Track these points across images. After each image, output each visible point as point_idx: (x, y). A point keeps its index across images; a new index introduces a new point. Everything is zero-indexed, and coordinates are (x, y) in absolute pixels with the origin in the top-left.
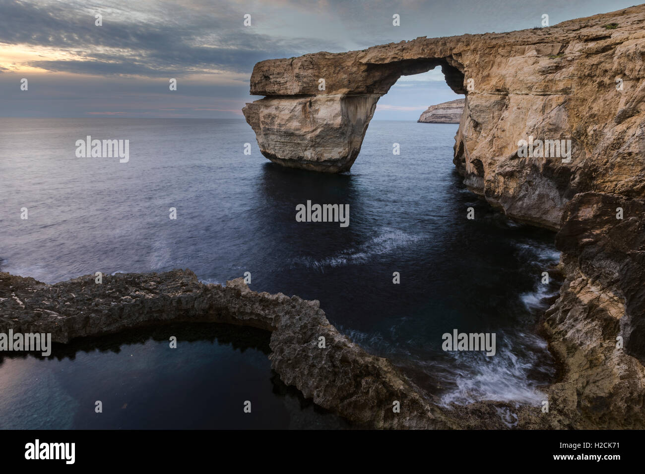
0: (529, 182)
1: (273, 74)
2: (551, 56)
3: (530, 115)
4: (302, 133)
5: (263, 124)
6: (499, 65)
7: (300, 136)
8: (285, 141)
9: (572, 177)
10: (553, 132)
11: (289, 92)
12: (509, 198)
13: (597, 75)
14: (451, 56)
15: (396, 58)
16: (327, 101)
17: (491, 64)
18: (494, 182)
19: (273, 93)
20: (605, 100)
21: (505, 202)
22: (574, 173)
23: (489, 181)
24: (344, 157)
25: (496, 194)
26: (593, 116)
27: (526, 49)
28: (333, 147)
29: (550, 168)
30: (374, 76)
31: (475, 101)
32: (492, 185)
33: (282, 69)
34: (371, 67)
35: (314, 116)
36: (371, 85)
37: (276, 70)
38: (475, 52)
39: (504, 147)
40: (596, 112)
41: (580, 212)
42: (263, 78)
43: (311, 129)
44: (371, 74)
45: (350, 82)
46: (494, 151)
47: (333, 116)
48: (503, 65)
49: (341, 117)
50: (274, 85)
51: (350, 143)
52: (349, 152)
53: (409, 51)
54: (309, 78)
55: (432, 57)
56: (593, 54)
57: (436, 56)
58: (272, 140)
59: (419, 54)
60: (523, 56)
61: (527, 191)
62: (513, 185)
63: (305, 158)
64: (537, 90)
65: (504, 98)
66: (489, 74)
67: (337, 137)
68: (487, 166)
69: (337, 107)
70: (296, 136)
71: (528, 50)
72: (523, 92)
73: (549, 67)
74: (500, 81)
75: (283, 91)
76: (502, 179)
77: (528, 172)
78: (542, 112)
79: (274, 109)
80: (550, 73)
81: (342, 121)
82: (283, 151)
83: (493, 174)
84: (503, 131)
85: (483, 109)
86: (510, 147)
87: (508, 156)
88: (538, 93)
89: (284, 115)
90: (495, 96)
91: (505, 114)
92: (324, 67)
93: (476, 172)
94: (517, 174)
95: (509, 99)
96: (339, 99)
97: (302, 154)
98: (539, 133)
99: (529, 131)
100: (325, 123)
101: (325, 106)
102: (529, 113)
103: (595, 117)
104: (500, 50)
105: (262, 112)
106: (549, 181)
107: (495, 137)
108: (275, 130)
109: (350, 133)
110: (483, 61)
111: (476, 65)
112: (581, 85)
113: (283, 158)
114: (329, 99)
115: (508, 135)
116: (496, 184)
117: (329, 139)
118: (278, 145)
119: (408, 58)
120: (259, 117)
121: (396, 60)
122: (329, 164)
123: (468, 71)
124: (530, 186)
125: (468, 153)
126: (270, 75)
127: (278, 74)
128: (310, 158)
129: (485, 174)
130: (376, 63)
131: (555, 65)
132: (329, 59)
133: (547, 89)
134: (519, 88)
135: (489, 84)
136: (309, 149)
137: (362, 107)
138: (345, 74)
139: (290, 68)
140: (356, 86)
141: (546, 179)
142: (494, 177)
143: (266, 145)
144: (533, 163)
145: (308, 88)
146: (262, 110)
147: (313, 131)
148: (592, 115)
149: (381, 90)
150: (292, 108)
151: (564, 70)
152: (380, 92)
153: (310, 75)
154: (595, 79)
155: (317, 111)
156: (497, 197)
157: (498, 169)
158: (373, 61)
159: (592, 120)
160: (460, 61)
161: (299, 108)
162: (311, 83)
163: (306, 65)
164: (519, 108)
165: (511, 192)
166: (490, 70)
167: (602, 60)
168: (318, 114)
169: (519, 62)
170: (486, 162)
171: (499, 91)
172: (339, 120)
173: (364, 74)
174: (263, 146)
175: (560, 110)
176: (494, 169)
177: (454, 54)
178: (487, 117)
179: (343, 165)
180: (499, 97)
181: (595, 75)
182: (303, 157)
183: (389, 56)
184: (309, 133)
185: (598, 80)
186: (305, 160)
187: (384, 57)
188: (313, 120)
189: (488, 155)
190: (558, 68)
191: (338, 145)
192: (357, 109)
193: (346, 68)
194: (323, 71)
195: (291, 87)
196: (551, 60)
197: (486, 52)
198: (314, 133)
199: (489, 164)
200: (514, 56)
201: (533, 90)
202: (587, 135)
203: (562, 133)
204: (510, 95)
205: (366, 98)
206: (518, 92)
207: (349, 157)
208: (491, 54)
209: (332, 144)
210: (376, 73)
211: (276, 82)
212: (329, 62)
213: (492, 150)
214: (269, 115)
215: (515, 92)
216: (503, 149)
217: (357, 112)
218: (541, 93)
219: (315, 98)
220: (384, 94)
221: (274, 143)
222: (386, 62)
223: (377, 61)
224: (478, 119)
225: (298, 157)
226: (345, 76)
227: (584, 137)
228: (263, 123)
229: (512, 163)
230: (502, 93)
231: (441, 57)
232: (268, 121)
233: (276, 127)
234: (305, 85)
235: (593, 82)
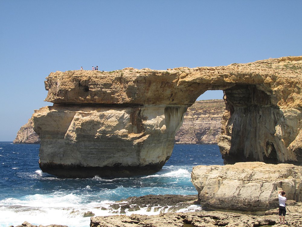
4: (128, 139)
7: (126, 142)
17: (292, 92)
24: (162, 161)
35: (142, 123)
43: (138, 135)
47: (159, 123)
54: (141, 91)
55: (247, 83)
66: (292, 97)
70: (121, 141)
75: (107, 100)
85: (293, 118)
89: (111, 122)
100: (153, 129)
108: (96, 137)
119: (228, 81)
132: (158, 76)
135: (294, 103)
137: (174, 115)
140: (176, 98)
145: (138, 99)
149: (190, 102)
150: (120, 116)
155: (145, 119)
160: (269, 87)
161: (127, 116)
162: (141, 95)
163: (140, 80)
182: (121, 164)
184: (136, 138)
187: (207, 79)
188: (141, 126)
193: (171, 84)
194: (152, 85)
195: (119, 98)
198: (142, 139)
205: (178, 108)
210: (192, 88)
212: (158, 79)
214: (90, 123)
219: (144, 108)
221: (88, 150)
225: (115, 164)
233: (97, 134)
234: (137, 96)
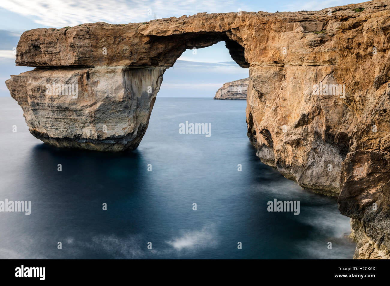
0: (314, 149)
1: (44, 43)
2: (315, 32)
3: (305, 84)
4: (79, 107)
5: (31, 98)
6: (273, 39)
7: (76, 111)
8: (59, 117)
9: (350, 142)
10: (327, 100)
11: (63, 63)
12: (299, 167)
13: (354, 48)
14: (229, 31)
15: (177, 30)
16: (107, 72)
17: (266, 38)
18: (283, 152)
19: (44, 63)
20: (364, 69)
21: (296, 172)
22: (351, 138)
23: (278, 150)
24: (130, 133)
25: (287, 164)
26: (356, 84)
27: (294, 26)
28: (116, 122)
29: (330, 135)
30: (157, 49)
31: (256, 72)
32: (282, 154)
33: (54, 38)
34: (154, 39)
35: (93, 88)
36: (154, 57)
37: (47, 39)
38: (251, 27)
39: (288, 116)
40: (359, 80)
41: (355, 172)
42: (31, 48)
43: (89, 103)
44: (154, 47)
45: (131, 54)
46: (279, 120)
47: (114, 88)
48: (277, 39)
49: (123, 90)
50: (46, 55)
51: (136, 118)
52: (135, 128)
53: (190, 25)
54: (86, 49)
55: (212, 31)
56: (347, 29)
57: (216, 30)
58: (43, 117)
59: (199, 27)
60: (292, 32)
61: (314, 158)
62: (301, 154)
63: (83, 136)
64: (308, 61)
65: (281, 70)
66: (266, 47)
67: (119, 111)
68: (275, 136)
69: (119, 79)
70: (71, 110)
71: (296, 26)
72: (297, 64)
73: (315, 41)
74: (276, 53)
75: (56, 62)
76: (290, 148)
77: (312, 139)
78: (315, 81)
79: (45, 81)
80: (316, 46)
81: (124, 94)
82: (57, 129)
83: (282, 144)
84: (285, 100)
85: (264, 79)
86: (293, 115)
87: (292, 124)
88: (309, 64)
90: (274, 67)
91: (284, 83)
92: (102, 37)
93: (266, 143)
94: (303, 142)
95: (286, 70)
96: (120, 71)
97: (80, 131)
98: (315, 101)
99: (307, 99)
100: (106, 96)
101: (105, 78)
102: (305, 82)
103: (358, 84)
104: (272, 26)
105: (30, 84)
106: (331, 147)
107: (278, 107)
108: (46, 105)
109: (135, 107)
110: (259, 35)
111: (253, 39)
112: (343, 56)
113: (57, 137)
114: (109, 70)
115: (289, 104)
116: (286, 153)
117: (112, 114)
118: (49, 122)
119: (190, 31)
120: (26, 90)
121: (177, 33)
122: (112, 142)
123: (247, 44)
124: (316, 153)
125: (257, 123)
126: (41, 44)
127: (50, 43)
128: (89, 135)
129: (274, 144)
130: (158, 35)
131: (319, 39)
132: (107, 30)
133: (316, 60)
134: (292, 59)
135: (267, 56)
136: (88, 126)
137: (147, 80)
138: (127, 45)
139: (64, 37)
140: (139, 57)
141: (328, 145)
142: (283, 146)
143: (35, 124)
144: (315, 130)
145: (86, 59)
146: (30, 82)
147: (92, 105)
148: (356, 82)
149: (166, 63)
150: (66, 80)
151: (327, 43)
152: (165, 65)
153: (87, 45)
154: (352, 51)
155: (96, 83)
156: (288, 168)
157: (285, 138)
158: (154, 33)
159: (356, 87)
160: (238, 35)
161: (74, 80)
162: (87, 54)
163: (82, 34)
164: (295, 78)
165: (300, 161)
166: (266, 43)
167: (355, 34)
168: (97, 87)
169: (290, 36)
170: (273, 132)
171: (277, 63)
172: (121, 94)
173: (147, 46)
174: (32, 124)
175: (329, 79)
176: (281, 139)
177: (233, 29)
178: (269, 87)
179: (128, 142)
180: (278, 68)
181: (352, 48)
182: (81, 135)
183: (171, 29)
184: (87, 107)
185: (355, 52)
186: (84, 139)
187: (165, 29)
188: (92, 92)
189: (274, 125)
190: (322, 42)
191: (122, 120)
192: (141, 81)
193: (127, 39)
194: (101, 41)
195: (65, 58)
196: (316, 35)
197: (260, 27)
198: (93, 107)
199: (276, 133)
200: (285, 31)
201: (305, 61)
202: (355, 101)
203: (335, 101)
204: (286, 66)
205: (151, 70)
206: (292, 63)
207: (135, 133)
208: (265, 29)
209: (115, 120)
210: (159, 45)
211: (47, 51)
212: (108, 33)
213: (277, 119)
214: (39, 88)
215: (290, 63)
216: (287, 118)
217: (142, 85)
218: (312, 64)
219: (93, 70)
220: (170, 66)
221: (45, 120)
222: (169, 34)
223: (159, 33)
224: (261, 90)
225: (75, 136)
226: (126, 47)
227: (353, 103)
228: (31, 96)
229: (296, 131)
230: (279, 65)
231: (221, 31)
232: (38, 94)
233: (47, 101)
234: (81, 56)
235: (352, 54)
